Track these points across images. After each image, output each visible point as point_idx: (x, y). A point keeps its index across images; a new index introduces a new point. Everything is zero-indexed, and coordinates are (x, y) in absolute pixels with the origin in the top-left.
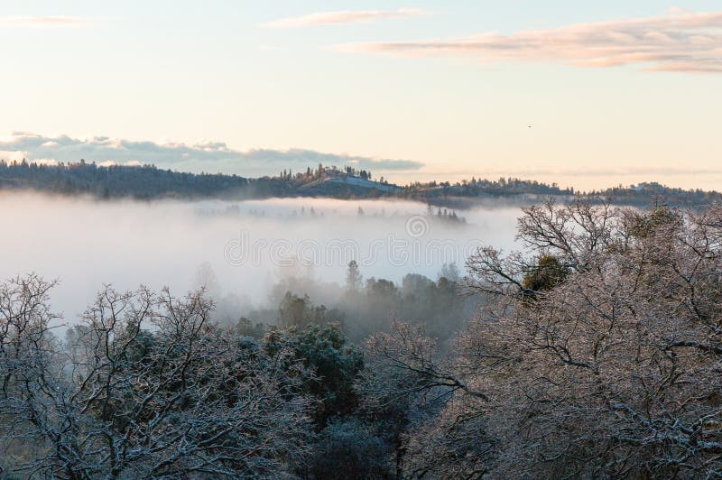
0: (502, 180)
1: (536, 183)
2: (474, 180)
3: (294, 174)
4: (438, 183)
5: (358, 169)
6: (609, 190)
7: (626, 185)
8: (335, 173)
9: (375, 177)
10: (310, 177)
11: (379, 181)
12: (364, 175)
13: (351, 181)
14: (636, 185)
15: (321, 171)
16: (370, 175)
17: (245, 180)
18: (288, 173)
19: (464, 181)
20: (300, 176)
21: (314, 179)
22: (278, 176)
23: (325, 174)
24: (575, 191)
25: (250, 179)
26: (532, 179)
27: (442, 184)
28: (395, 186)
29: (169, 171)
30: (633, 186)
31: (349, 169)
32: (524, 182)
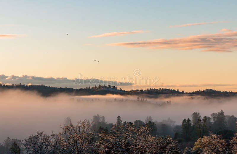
0: (160, 89)
1: (171, 90)
2: (151, 89)
3: (91, 87)
4: (139, 90)
6: (196, 91)
7: (202, 90)
8: (105, 87)
9: (118, 88)
10: (96, 88)
11: (119, 89)
12: (114, 87)
13: (110, 89)
14: (205, 90)
15: (100, 86)
16: (116, 88)
18: (89, 87)
19: (147, 89)
20: (93, 88)
21: (98, 89)
22: (86, 88)
23: (101, 87)
24: (185, 92)
25: (76, 89)
26: (170, 88)
27: (140, 90)
28: (125, 91)
29: (49, 87)
30: (204, 90)
31: (109, 86)
32: (168, 89)
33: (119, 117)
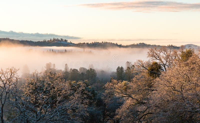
0: (103, 42)
1: (112, 43)
2: (95, 42)
3: (47, 40)
4: (86, 43)
5: (64, 39)
6: (131, 45)
8: (58, 40)
10: (51, 41)
11: (70, 42)
12: (66, 41)
13: (62, 42)
14: (138, 44)
15: (54, 40)
16: (67, 41)
17: (34, 42)
18: (45, 40)
19: (92, 42)
20: (48, 41)
21: (52, 42)
22: (42, 41)
23: (55, 41)
24: (122, 45)
26: (111, 42)
27: (87, 43)
28: (74, 44)
29: (13, 40)
30: (137, 44)
31: (62, 39)
32: (108, 43)
33: (66, 65)
